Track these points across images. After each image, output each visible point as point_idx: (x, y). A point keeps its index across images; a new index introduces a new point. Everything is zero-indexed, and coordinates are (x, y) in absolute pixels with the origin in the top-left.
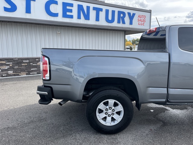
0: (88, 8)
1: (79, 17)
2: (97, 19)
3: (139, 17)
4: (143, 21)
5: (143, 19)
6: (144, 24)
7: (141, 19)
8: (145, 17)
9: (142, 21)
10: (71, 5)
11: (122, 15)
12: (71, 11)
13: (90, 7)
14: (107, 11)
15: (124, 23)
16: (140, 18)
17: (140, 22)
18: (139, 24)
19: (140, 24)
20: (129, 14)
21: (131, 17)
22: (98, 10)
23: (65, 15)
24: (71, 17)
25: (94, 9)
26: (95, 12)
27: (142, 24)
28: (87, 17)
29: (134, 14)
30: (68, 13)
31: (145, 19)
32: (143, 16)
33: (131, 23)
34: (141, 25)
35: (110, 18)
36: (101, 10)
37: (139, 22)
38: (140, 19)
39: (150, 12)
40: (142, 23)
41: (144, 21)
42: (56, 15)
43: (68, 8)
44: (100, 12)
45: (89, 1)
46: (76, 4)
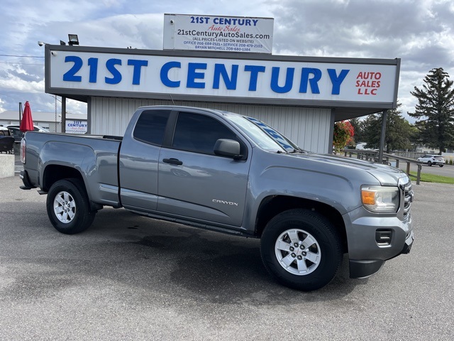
0: (235, 68)
1: (216, 86)
2: (253, 86)
3: (359, 76)
4: (373, 84)
5: (374, 79)
7: (366, 81)
8: (378, 76)
9: (370, 84)
10: (204, 66)
11: (311, 76)
12: (202, 76)
13: (238, 66)
14: (276, 72)
15: (315, 90)
16: (364, 79)
17: (363, 89)
18: (359, 93)
19: (363, 91)
20: (331, 72)
21: (337, 80)
22: (254, 72)
23: (191, 84)
24: (202, 86)
25: (247, 68)
26: (249, 74)
27: (369, 91)
28: (231, 85)
29: (344, 73)
30: (197, 81)
31: (377, 81)
32: (372, 73)
33: (336, 91)
34: (366, 93)
35: (281, 82)
36: (262, 69)
37: (359, 87)
38: (361, 81)
39: (396, 62)
40: (370, 90)
41: (376, 84)
42: (177, 84)
43: (197, 71)
44: (260, 74)
45: (238, 56)
46: (211, 63)
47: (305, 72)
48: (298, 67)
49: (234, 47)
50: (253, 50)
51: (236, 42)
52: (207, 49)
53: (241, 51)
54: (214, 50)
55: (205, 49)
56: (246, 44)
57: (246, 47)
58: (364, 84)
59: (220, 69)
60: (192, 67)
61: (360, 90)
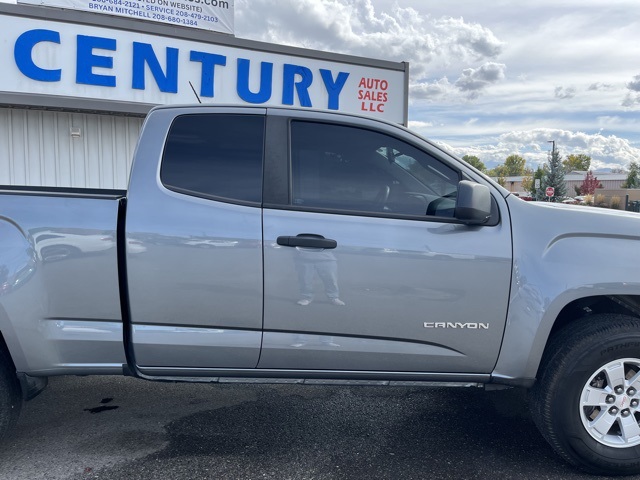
0: (172, 54)
1: (138, 83)
2: (207, 88)
3: (361, 83)
4: (379, 96)
5: (379, 90)
6: (381, 108)
7: (371, 91)
8: (384, 85)
9: (375, 97)
10: (110, 44)
11: (298, 79)
12: (107, 63)
13: (177, 50)
14: (243, 66)
16: (367, 89)
17: (367, 102)
18: (363, 109)
19: (367, 106)
20: (326, 74)
21: (334, 86)
22: (209, 63)
23: (84, 76)
24: (110, 82)
25: (195, 56)
26: (197, 67)
27: (375, 107)
28: (168, 83)
29: (343, 77)
30: (97, 71)
31: (384, 92)
32: (377, 81)
33: (333, 103)
34: (371, 110)
35: (254, 86)
36: (221, 60)
37: (362, 100)
38: (365, 90)
39: (403, 67)
40: (376, 104)
41: (382, 97)
42: (54, 76)
43: (97, 52)
44: (217, 69)
45: (176, 32)
46: (125, 40)
47: (289, 71)
48: (278, 62)
49: (166, 15)
50: (201, 25)
51: (169, 6)
52: (114, 13)
53: (181, 24)
54: (128, 15)
55: (110, 12)
56: (189, 12)
57: (190, 18)
58: (367, 95)
59: (142, 53)
60: (84, 44)
61: (363, 104)
